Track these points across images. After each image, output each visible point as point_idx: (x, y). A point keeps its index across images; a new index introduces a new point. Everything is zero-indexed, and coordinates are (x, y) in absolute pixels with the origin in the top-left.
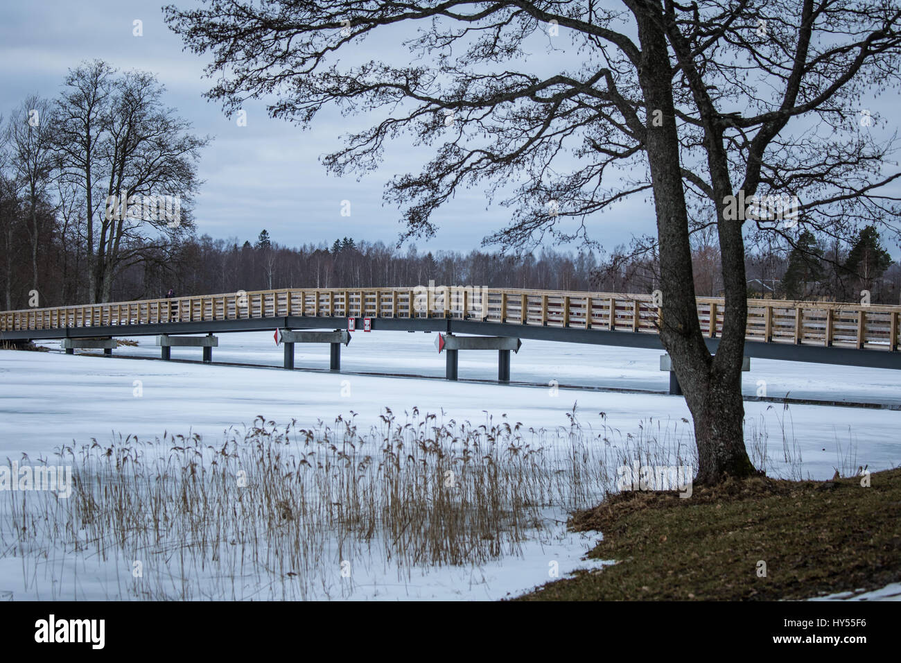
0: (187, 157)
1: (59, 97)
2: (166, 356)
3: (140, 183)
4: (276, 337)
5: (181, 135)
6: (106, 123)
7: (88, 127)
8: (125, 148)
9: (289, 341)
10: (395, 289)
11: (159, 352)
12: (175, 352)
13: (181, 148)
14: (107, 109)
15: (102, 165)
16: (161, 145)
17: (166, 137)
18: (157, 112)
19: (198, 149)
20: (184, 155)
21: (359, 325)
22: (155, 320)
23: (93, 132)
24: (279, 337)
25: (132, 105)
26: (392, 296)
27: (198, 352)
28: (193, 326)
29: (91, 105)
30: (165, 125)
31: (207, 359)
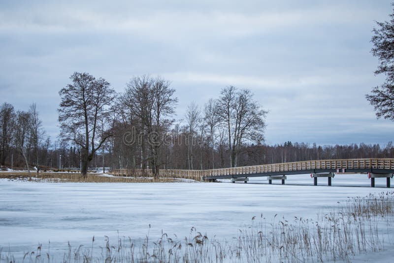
0: (262, 117)
1: (218, 98)
2: (270, 183)
3: (246, 126)
4: (311, 175)
5: (260, 110)
6: (234, 107)
7: (228, 108)
8: (241, 115)
9: (316, 176)
10: (353, 159)
11: (268, 182)
12: (273, 181)
13: (260, 114)
14: (233, 102)
15: (233, 121)
16: (253, 113)
17: (255, 111)
18: (251, 102)
19: (266, 114)
20: (261, 117)
21: (340, 171)
22: (266, 171)
23: (230, 109)
24: (312, 175)
25: (242, 100)
26: (352, 162)
27: (280, 181)
28: (280, 173)
29: (229, 100)
30: (254, 106)
31: (283, 183)
